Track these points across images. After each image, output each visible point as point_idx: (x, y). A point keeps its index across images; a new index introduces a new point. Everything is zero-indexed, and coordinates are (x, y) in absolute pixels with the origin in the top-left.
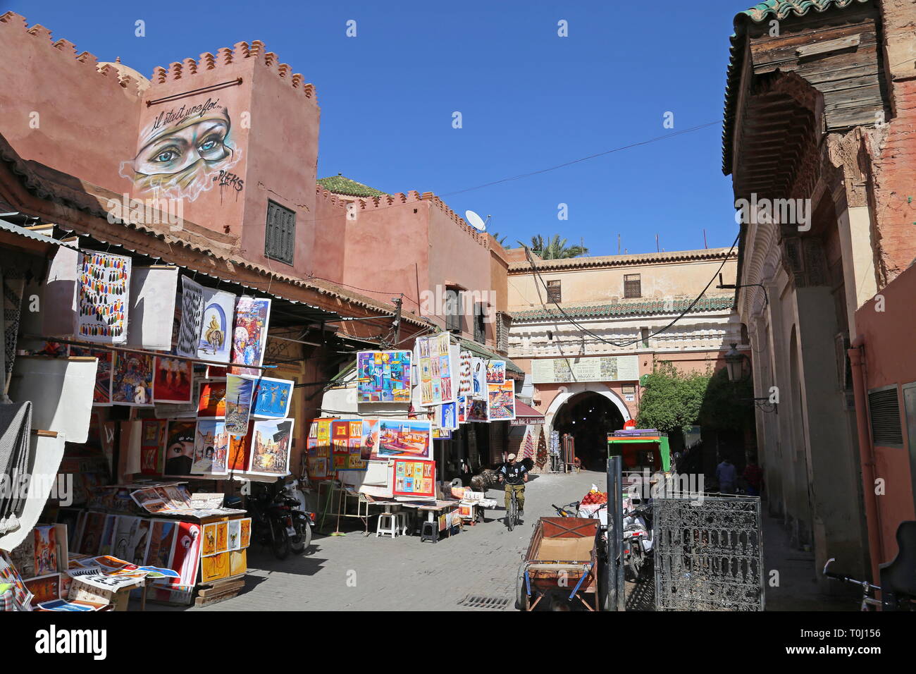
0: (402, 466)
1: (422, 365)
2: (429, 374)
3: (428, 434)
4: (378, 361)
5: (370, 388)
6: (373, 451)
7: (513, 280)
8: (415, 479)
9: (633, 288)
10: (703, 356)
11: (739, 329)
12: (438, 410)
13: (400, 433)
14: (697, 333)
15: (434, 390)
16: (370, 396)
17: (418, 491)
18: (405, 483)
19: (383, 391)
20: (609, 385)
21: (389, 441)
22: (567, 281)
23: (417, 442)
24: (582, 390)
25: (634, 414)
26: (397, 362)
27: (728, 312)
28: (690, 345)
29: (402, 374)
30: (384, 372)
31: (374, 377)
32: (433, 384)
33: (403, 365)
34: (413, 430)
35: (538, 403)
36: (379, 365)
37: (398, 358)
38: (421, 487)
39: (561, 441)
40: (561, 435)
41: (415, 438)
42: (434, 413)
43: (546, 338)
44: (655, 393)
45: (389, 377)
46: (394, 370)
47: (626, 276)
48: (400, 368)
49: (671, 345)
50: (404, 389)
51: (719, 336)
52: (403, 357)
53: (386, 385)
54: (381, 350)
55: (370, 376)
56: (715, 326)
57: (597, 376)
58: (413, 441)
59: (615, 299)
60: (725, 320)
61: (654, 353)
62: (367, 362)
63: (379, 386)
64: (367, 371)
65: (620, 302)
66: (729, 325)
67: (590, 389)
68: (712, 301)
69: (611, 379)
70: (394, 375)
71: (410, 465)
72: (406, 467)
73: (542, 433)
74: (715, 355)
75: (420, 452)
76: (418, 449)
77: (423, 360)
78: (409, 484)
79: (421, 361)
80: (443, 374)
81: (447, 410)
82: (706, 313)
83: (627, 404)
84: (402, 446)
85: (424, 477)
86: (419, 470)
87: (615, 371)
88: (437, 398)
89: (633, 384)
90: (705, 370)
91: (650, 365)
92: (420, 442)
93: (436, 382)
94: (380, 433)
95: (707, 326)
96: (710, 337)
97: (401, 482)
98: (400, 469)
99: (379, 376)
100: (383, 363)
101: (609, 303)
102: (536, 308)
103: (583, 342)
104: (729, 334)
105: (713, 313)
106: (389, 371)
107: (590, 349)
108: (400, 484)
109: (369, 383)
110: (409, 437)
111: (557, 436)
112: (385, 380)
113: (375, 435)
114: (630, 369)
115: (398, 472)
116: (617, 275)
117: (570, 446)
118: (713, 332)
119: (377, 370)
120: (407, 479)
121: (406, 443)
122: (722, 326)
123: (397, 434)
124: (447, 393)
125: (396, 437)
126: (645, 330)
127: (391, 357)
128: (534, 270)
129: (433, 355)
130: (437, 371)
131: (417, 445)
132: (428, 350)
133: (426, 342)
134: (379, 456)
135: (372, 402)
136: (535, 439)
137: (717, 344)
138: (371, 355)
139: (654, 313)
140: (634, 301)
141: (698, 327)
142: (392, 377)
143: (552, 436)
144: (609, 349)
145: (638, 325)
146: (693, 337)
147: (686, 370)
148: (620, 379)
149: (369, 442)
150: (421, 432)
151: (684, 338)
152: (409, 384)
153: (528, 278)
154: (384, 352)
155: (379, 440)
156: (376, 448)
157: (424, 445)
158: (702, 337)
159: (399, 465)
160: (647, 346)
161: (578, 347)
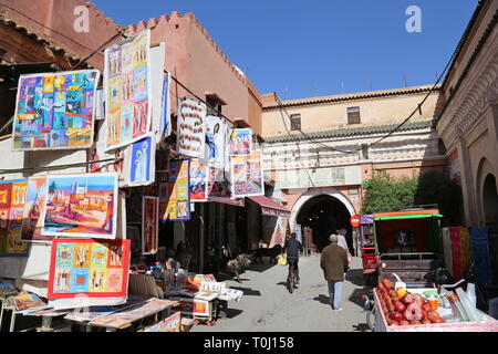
0: (68, 250)
1: (110, 88)
2: (118, 100)
3: (112, 195)
4: (48, 88)
5: (34, 128)
6: (38, 225)
7: (266, 116)
8: (92, 271)
9: (354, 117)
10: (409, 164)
11: (437, 142)
12: (127, 154)
13: (72, 196)
14: (405, 147)
15: (123, 124)
16: (32, 140)
17: (97, 290)
18: (72, 279)
19: (52, 132)
20: (338, 188)
21: (59, 209)
22: (305, 113)
23: (95, 208)
24: (317, 193)
25: (358, 210)
26: (76, 88)
27: (429, 130)
28: (399, 156)
29: (82, 106)
30: (56, 104)
31: (41, 111)
32: (123, 113)
33: (84, 91)
34: (92, 190)
35: (285, 204)
36: (48, 94)
37: (77, 81)
38: (104, 281)
39: (303, 232)
40: (302, 228)
41: (93, 203)
42: (122, 160)
43: (291, 155)
44: (377, 192)
45: (63, 110)
46: (70, 99)
47: (349, 108)
48: (80, 96)
49: (385, 157)
50: (84, 127)
51: (421, 149)
52: (85, 79)
53: (57, 123)
54: (54, 71)
55: (34, 111)
56: (419, 141)
57: (330, 183)
58: (90, 208)
59: (342, 126)
60: (427, 137)
61: (372, 164)
62: (32, 91)
63: (47, 125)
64: (31, 103)
65: (345, 127)
66: (431, 140)
67: (325, 192)
68: (414, 124)
69: (340, 184)
70: (70, 107)
71: (83, 247)
72: (77, 251)
73: (288, 226)
74: (419, 164)
75: (99, 225)
76: (97, 221)
77: (112, 80)
78: (81, 280)
79: (110, 83)
80: (137, 96)
81: (139, 152)
82: (412, 132)
83: (352, 203)
84: (75, 216)
85: (109, 266)
86: (100, 255)
87: (343, 177)
88: (126, 135)
89: (357, 187)
90: (412, 175)
91: (370, 172)
92: (100, 209)
93: (128, 110)
94: (48, 198)
95: (412, 142)
96: (415, 149)
97: (64, 276)
98: (65, 255)
99: (47, 109)
100: (56, 90)
101: (337, 128)
102: (283, 134)
103: (318, 157)
104: (429, 147)
105: (417, 131)
106: (63, 102)
107: (323, 162)
108: (63, 280)
109: (33, 121)
110: (85, 202)
111: (299, 228)
112: (56, 115)
113: (41, 201)
114: (354, 176)
115: (59, 260)
116: (342, 109)
117: (309, 236)
118: (417, 146)
119: (45, 101)
120: (75, 272)
121: (80, 212)
122: (424, 141)
123: (69, 198)
124: (140, 123)
125: (67, 203)
126: (365, 147)
127: (68, 81)
128: (281, 107)
129: (126, 69)
130: (128, 93)
131: (95, 214)
132: (120, 65)
133: (117, 52)
134: (44, 233)
135: (36, 149)
136: (283, 231)
137: (420, 155)
138: (39, 79)
139: (372, 133)
140: (356, 126)
141: (405, 143)
142: (67, 110)
143: (295, 228)
144: (338, 161)
145: (360, 142)
146: (401, 151)
147: (397, 176)
148: (346, 184)
149: (34, 212)
150: (102, 193)
151: (395, 151)
152: (91, 120)
153: (277, 113)
154: (58, 74)
155: (46, 208)
156: (41, 222)
157: (105, 214)
158: (408, 150)
159: (61, 247)
160: (367, 158)
161: (314, 161)
